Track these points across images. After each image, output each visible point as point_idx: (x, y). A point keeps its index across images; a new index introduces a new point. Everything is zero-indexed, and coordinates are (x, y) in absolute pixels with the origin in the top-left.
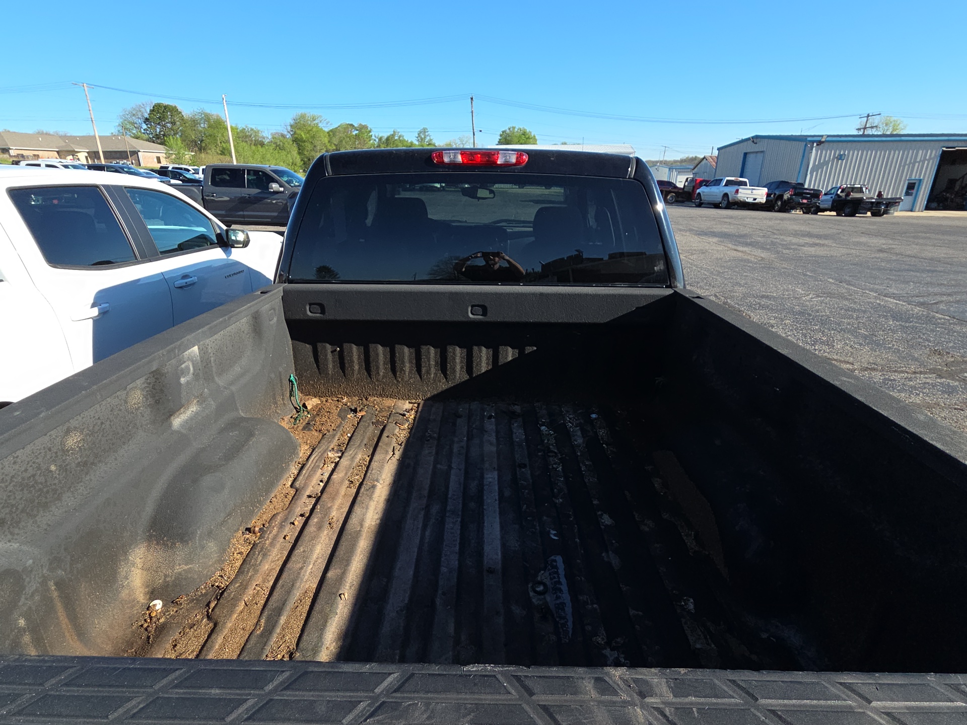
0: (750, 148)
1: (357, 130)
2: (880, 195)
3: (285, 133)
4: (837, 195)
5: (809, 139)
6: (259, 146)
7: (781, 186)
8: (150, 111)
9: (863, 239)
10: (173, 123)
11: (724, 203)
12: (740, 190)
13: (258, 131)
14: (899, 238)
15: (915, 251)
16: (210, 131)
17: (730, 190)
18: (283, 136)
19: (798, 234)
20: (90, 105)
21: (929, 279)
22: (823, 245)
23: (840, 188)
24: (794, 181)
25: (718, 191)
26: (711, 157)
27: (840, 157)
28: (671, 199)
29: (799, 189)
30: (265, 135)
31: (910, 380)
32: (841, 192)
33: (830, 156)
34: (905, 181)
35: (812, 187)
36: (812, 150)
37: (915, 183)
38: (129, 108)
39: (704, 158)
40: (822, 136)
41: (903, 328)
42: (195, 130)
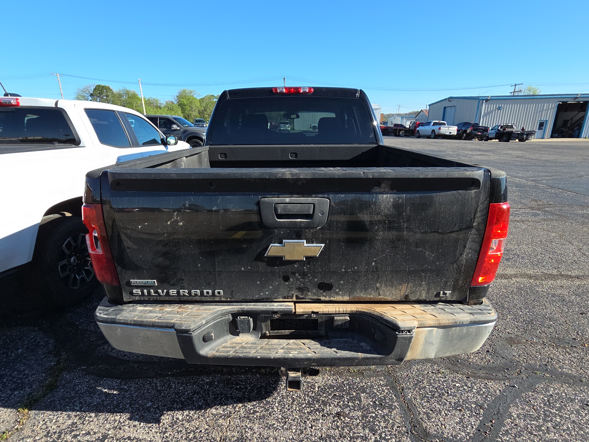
0: (447, 104)
1: (216, 99)
2: (523, 129)
3: (174, 101)
4: (498, 130)
5: (481, 98)
6: (159, 109)
7: (465, 125)
8: (94, 89)
9: (509, 152)
10: (107, 96)
11: (433, 136)
12: (441, 128)
13: (158, 100)
14: (530, 151)
15: (537, 157)
16: (129, 100)
17: (436, 128)
18: (172, 102)
19: (473, 150)
20: (60, 86)
21: (541, 170)
22: (486, 155)
23: (500, 126)
24: (473, 122)
25: (429, 128)
26: (425, 110)
27: (499, 108)
28: (402, 134)
29: (476, 127)
30: (161, 102)
31: (517, 211)
32: (500, 128)
33: (493, 108)
34: (538, 121)
35: (484, 126)
36: (483, 104)
37: (544, 123)
38: (81, 88)
39: (421, 111)
40: (488, 97)
41: (519, 191)
42: (120, 100)
